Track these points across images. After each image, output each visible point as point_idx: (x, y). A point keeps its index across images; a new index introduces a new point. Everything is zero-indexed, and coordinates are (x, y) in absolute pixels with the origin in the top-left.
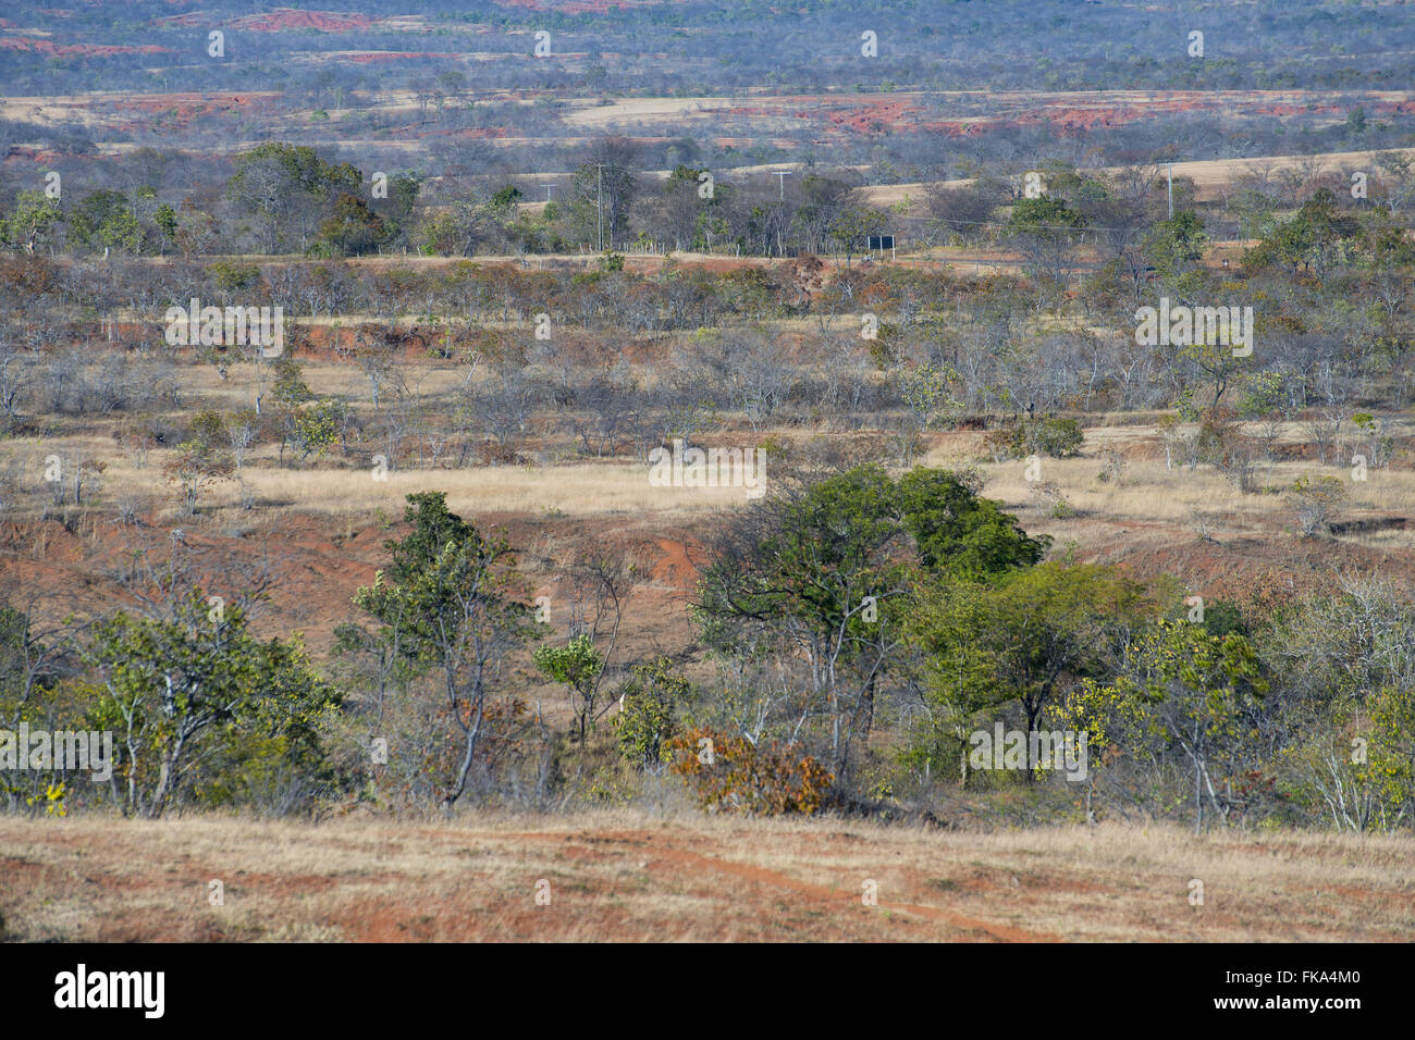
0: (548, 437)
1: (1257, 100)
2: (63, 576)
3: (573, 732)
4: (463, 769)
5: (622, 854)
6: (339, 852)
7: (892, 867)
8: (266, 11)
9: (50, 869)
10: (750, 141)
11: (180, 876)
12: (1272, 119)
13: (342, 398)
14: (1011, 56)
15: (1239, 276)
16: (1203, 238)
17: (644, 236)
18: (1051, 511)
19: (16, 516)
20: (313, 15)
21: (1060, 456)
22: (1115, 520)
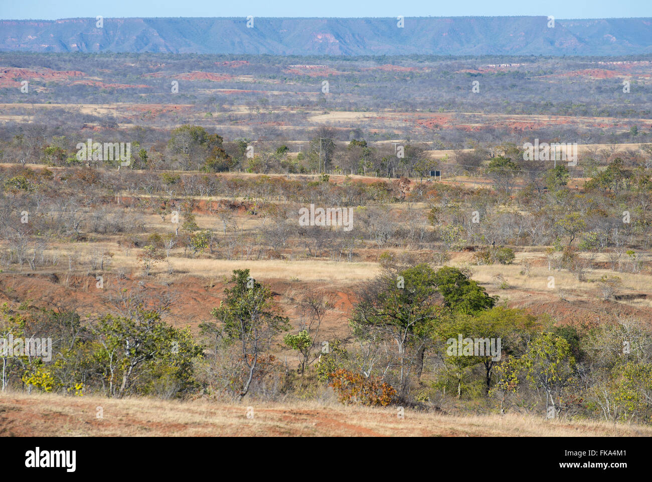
0: (294, 248)
1: (593, 121)
2: (94, 299)
3: (298, 370)
4: (248, 383)
5: (306, 420)
6: (190, 415)
7: (417, 429)
8: (189, 72)
9: (71, 417)
10: (384, 131)
11: (124, 422)
12: (600, 129)
13: (211, 230)
14: (493, 100)
15: (582, 192)
16: (568, 176)
17: (338, 168)
18: (500, 286)
19: (77, 274)
20: (208, 74)
21: (505, 263)
22: (526, 290)
